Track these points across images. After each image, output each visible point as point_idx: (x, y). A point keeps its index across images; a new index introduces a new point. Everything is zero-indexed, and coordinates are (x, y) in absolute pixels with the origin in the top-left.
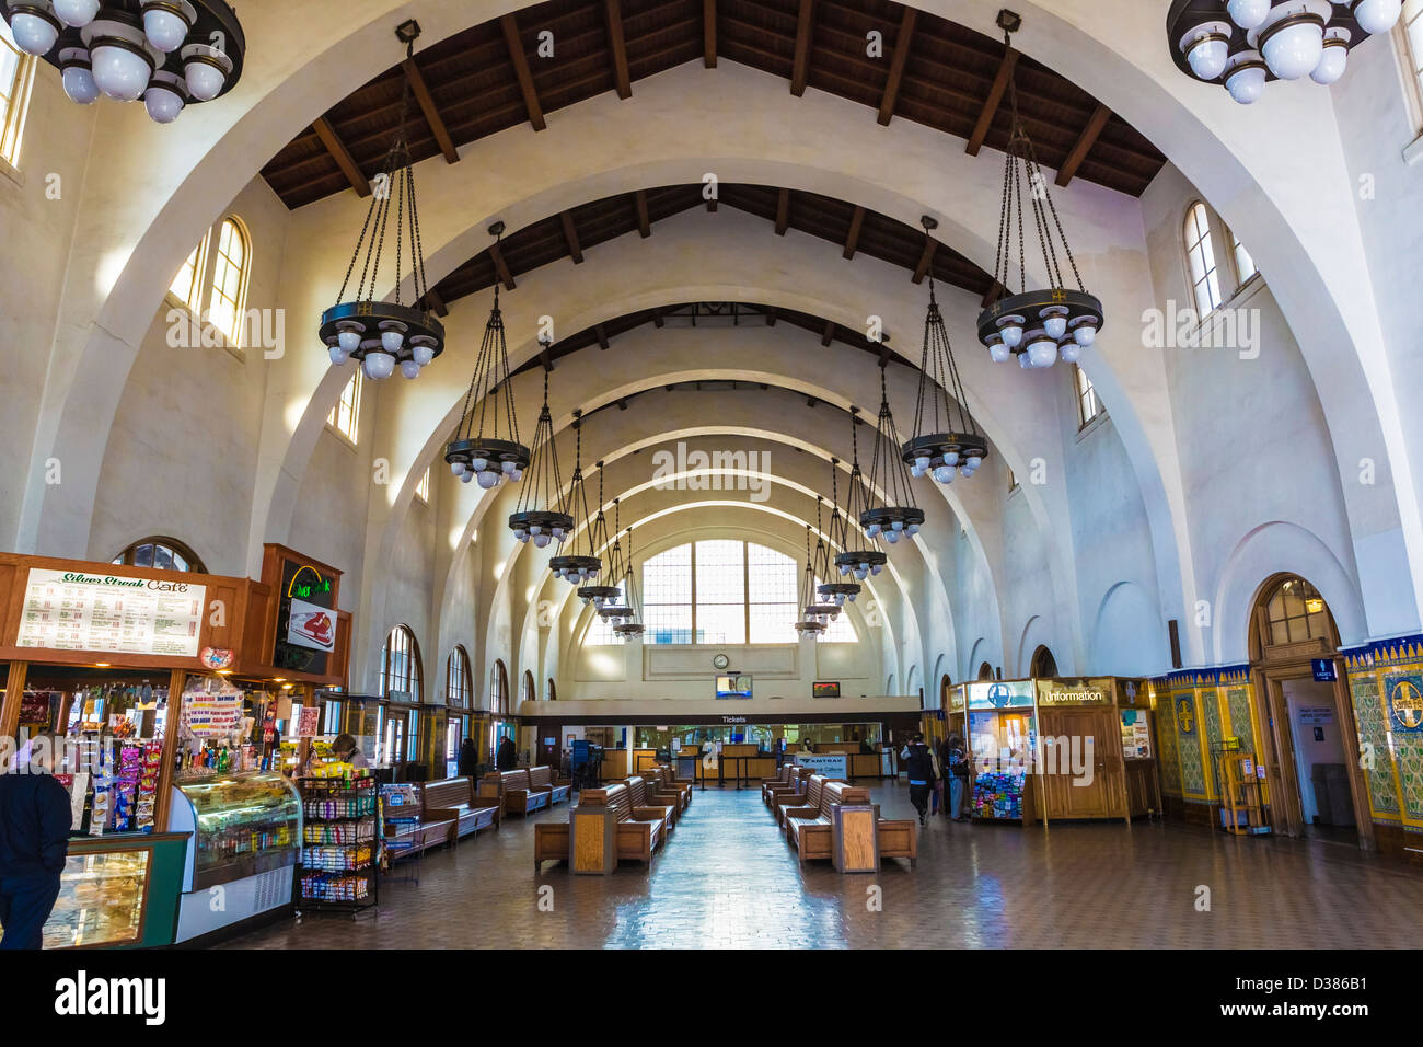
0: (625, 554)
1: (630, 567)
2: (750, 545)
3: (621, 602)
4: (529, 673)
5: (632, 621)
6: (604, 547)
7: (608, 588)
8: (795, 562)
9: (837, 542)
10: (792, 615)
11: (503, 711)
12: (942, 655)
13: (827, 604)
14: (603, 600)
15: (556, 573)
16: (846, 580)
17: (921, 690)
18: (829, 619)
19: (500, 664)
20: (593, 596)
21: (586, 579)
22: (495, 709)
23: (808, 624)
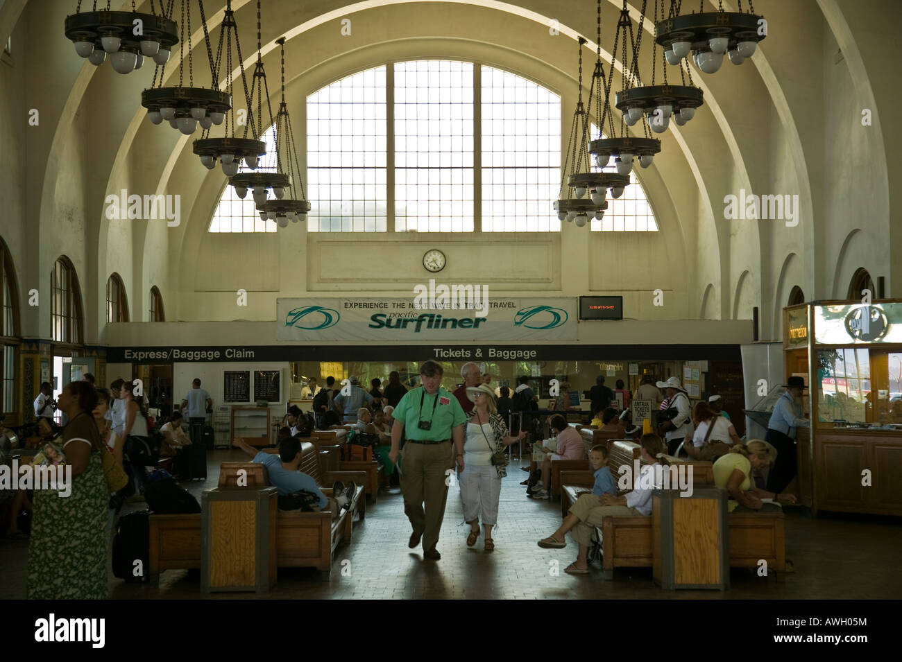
0: (273, 83)
1: (283, 105)
2: (485, 70)
3: (268, 163)
4: (116, 278)
5: (287, 195)
6: (237, 73)
7: (244, 141)
8: (556, 99)
9: (625, 64)
10: (552, 187)
11: (74, 339)
12: (791, 256)
13: (606, 170)
14: (237, 162)
15: (154, 114)
16: (638, 131)
17: (756, 310)
18: (609, 195)
19: (66, 263)
20: (220, 153)
21: (206, 127)
22: (58, 337)
23: (574, 202)
